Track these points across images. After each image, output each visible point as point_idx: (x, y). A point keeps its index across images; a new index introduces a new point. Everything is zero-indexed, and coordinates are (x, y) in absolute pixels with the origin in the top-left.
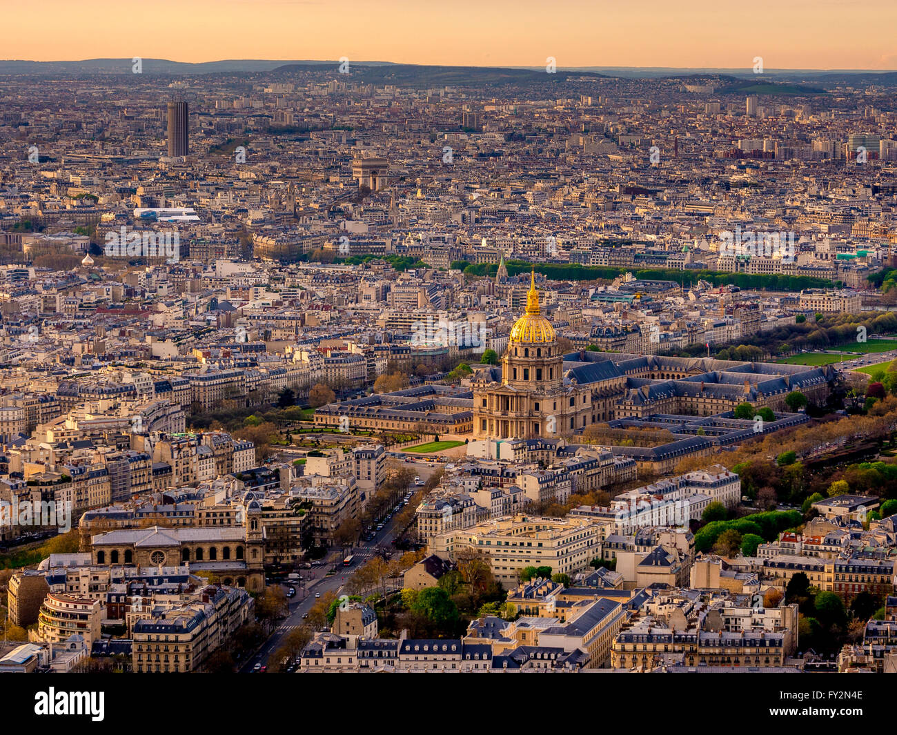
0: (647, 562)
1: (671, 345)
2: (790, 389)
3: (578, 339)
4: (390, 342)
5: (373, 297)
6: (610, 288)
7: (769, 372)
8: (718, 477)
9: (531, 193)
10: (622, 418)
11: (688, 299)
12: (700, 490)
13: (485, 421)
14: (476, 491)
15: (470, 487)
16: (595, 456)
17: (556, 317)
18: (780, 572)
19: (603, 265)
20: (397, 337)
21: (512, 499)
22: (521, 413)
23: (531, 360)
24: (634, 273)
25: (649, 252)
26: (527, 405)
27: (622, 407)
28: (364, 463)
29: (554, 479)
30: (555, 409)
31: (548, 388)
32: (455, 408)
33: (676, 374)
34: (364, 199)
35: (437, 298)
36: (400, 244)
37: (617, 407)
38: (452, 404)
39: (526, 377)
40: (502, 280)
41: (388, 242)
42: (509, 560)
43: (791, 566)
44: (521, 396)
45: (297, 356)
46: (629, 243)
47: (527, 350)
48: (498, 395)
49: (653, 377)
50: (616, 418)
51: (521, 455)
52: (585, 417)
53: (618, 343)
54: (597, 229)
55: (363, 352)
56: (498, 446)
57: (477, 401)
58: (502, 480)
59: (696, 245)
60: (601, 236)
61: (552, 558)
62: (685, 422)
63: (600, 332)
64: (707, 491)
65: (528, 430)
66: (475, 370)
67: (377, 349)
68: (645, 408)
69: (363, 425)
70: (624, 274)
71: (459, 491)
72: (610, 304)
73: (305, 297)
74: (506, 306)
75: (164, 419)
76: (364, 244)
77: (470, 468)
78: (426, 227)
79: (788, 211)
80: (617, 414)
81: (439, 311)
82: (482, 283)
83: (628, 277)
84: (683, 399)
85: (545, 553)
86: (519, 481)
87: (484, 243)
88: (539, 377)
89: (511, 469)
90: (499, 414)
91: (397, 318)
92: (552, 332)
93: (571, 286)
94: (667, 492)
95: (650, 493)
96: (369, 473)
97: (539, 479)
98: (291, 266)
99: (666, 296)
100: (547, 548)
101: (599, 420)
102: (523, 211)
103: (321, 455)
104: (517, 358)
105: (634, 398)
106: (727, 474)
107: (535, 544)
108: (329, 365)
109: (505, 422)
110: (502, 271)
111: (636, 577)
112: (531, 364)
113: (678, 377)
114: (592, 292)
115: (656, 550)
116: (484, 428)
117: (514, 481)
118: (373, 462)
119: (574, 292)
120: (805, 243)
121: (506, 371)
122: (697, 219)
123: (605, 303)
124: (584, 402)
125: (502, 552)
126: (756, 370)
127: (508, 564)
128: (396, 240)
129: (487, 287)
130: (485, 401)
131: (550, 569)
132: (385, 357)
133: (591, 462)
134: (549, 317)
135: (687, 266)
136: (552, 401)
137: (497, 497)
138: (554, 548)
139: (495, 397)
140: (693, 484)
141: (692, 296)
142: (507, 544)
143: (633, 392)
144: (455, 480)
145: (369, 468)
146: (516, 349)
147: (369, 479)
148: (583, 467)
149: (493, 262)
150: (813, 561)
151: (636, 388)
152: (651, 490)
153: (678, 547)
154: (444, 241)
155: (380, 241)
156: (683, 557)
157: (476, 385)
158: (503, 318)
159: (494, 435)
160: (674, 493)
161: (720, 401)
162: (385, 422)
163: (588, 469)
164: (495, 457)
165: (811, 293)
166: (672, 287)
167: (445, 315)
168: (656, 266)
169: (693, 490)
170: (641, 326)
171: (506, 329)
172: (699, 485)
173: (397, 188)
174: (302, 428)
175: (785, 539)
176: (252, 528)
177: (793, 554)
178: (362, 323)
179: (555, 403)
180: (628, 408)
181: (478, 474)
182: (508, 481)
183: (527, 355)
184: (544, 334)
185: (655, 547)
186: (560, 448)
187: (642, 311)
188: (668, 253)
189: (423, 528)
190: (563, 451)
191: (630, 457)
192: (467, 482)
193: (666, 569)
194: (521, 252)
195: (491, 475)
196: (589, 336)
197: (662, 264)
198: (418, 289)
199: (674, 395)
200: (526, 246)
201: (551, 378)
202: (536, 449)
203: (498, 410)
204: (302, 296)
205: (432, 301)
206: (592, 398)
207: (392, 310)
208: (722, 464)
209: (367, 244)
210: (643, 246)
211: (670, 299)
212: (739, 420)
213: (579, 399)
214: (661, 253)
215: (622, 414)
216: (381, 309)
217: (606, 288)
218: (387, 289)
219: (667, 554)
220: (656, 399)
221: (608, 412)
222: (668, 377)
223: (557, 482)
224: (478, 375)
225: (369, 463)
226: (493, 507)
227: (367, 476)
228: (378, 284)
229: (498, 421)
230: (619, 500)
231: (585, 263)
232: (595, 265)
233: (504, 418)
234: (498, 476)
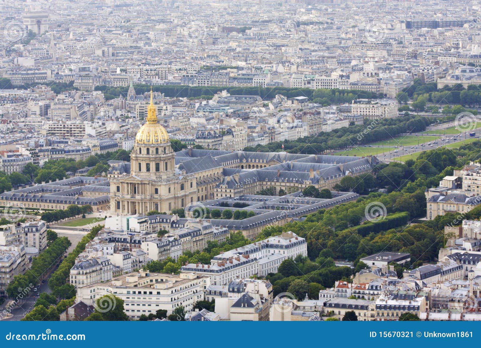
0: (237, 304)
1: (256, 143)
2: (344, 173)
3: (187, 140)
4: (50, 145)
5: (38, 112)
6: (211, 102)
7: (329, 161)
8: (290, 241)
9: (153, 33)
10: (219, 198)
11: (269, 109)
12: (277, 251)
13: (119, 203)
14: (112, 254)
15: (107, 251)
16: (200, 226)
17: (171, 124)
18: (336, 311)
19: (206, 85)
20: (54, 142)
21: (138, 259)
22: (145, 196)
23: (151, 156)
24: (229, 90)
25: (239, 75)
26: (149, 190)
27: (219, 190)
28: (30, 235)
29: (169, 244)
30: (169, 192)
31: (164, 177)
32: (97, 193)
33: (259, 165)
34: (32, 41)
35: (84, 112)
36: (58, 73)
37: (215, 190)
38: (95, 190)
39: (148, 170)
40: (131, 98)
41: (49, 72)
42: (136, 304)
43: (344, 306)
44: (144, 184)
46: (225, 68)
47: (148, 150)
48: (127, 183)
49: (242, 167)
50: (215, 198)
51: (144, 226)
52: (192, 198)
53: (217, 143)
54: (201, 59)
55: (30, 153)
56: (128, 220)
57: (113, 188)
58: (131, 246)
59: (274, 69)
60: (204, 64)
61: (167, 303)
62: (266, 200)
63: (203, 134)
64: (282, 251)
65: (151, 208)
66: (112, 165)
67: (41, 151)
68: (236, 191)
69: (31, 207)
70: (221, 92)
71: (100, 254)
72: (211, 114)
74: (134, 117)
76: (32, 74)
77: (108, 237)
78: (76, 60)
79: (343, 42)
80: (215, 195)
81: (85, 122)
82: (117, 101)
83: (224, 94)
84: (264, 183)
85: (162, 299)
86: (144, 245)
87: (118, 71)
88: (157, 169)
89: (137, 238)
90: (129, 197)
91: (55, 128)
92: (166, 136)
93: (182, 101)
94: (252, 252)
95: (240, 253)
96: (34, 243)
97: (158, 245)
99: (252, 107)
100: (164, 296)
101: (202, 200)
102: (147, 47)
104: (141, 155)
105: (228, 183)
106: (297, 239)
107: (155, 292)
108: (6, 164)
109: (133, 203)
110: (132, 92)
111: (229, 316)
112: (151, 159)
113: (261, 167)
114: (197, 105)
115: (244, 296)
116: (119, 208)
117: (140, 247)
118: (37, 234)
119: (184, 105)
120: (355, 66)
121: (134, 165)
122: (276, 49)
123: (207, 113)
124: (191, 187)
125: (131, 299)
126: (319, 161)
127: (136, 307)
128: (54, 71)
129: (120, 103)
130: (118, 188)
131: (166, 311)
132: (46, 157)
133: (196, 231)
134: (166, 124)
135: (268, 85)
136: (167, 187)
137: (127, 259)
138: (168, 296)
139: (126, 185)
140: (272, 246)
141: (271, 106)
142: (134, 293)
143: (228, 178)
144: (97, 246)
145: (34, 239)
146: (140, 149)
147: (35, 247)
148: (191, 235)
149: (124, 85)
150: (360, 302)
151: (229, 175)
152: (241, 251)
153: (260, 293)
154: (89, 70)
155: (43, 72)
156: (264, 301)
157: (112, 176)
158: (132, 126)
159: (125, 213)
160: (257, 253)
161: (292, 185)
162: (46, 204)
163: (194, 236)
164: (125, 228)
165: (360, 102)
166: (256, 100)
167: (89, 125)
168: (245, 84)
169: (272, 250)
170: (233, 130)
171: (134, 134)
172: (277, 247)
173: (55, 32)
175: (339, 286)
177: (346, 297)
178: (30, 132)
179: (169, 189)
180: (224, 190)
181: (113, 241)
182: (135, 246)
183: (148, 153)
184: (160, 138)
185: (243, 294)
186: (173, 221)
187: (235, 119)
188: (254, 75)
189: (74, 282)
190: (176, 223)
191: (225, 227)
192: (105, 248)
193: (252, 310)
194: (146, 77)
195: (122, 242)
196: (195, 138)
197: (249, 83)
198: (70, 106)
199: (258, 181)
200: (149, 72)
201: (166, 170)
202: (156, 222)
203: (128, 194)
205: (81, 115)
206: (197, 184)
207: (51, 122)
208: (293, 231)
209: (34, 74)
210: (235, 70)
211: (256, 109)
212: (307, 198)
213: (187, 185)
214: (248, 75)
215: (219, 195)
216: (43, 122)
217: (208, 102)
218: (47, 107)
219: (252, 298)
220: (245, 184)
221: (209, 194)
222: (253, 167)
223: (171, 247)
224: (114, 168)
225: (34, 235)
226: (125, 266)
227: (33, 244)
228: (41, 103)
229: (128, 202)
230: (217, 259)
231: (193, 84)
232: (200, 85)
233: (133, 200)
234: (128, 242)
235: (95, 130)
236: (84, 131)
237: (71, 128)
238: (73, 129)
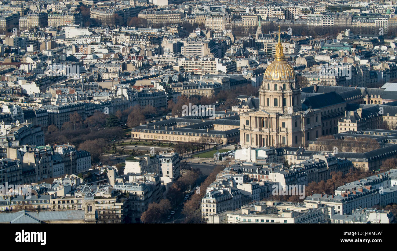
3: (312, 77)
4: (183, 81)
5: (172, 50)
10: (343, 132)
13: (247, 136)
14: (241, 185)
19: (331, 24)
20: (187, 78)
21: (266, 189)
22: (273, 129)
23: (279, 92)
25: (363, 15)
26: (277, 123)
27: (343, 124)
28: (164, 165)
29: (295, 175)
30: (296, 126)
32: (227, 126)
33: (381, 101)
36: (190, 13)
37: (339, 124)
39: (276, 104)
40: (260, 36)
41: (182, 12)
44: (272, 118)
45: (119, 92)
46: (349, 8)
47: (276, 86)
48: (256, 117)
49: (365, 103)
50: (339, 132)
51: (272, 159)
52: (317, 131)
55: (164, 88)
56: (257, 152)
57: (242, 121)
58: (259, 176)
59: (396, 9)
60: (329, 4)
65: (278, 141)
66: (241, 100)
67: (174, 86)
68: (359, 125)
69: (165, 139)
70: (345, 31)
71: (230, 184)
72: (335, 52)
73: (125, 51)
74: (263, 55)
75: (30, 137)
77: (237, 168)
80: (339, 129)
81: (216, 59)
82: (247, 39)
83: (348, 33)
84: (386, 118)
86: (271, 176)
87: (247, 11)
88: (284, 104)
89: (265, 169)
90: (257, 130)
91: (187, 65)
92: (293, 73)
93: (308, 40)
94: (374, 184)
95: (362, 184)
97: (284, 175)
98: (116, 30)
99: (375, 46)
103: (135, 160)
104: (269, 91)
105: (352, 118)
108: (141, 98)
109: (262, 136)
110: (260, 31)
112: (279, 95)
114: (322, 43)
116: (248, 140)
117: (268, 177)
118: (171, 165)
121: (262, 100)
123: (331, 52)
129: (249, 41)
133: (320, 163)
134: (292, 62)
136: (294, 121)
137: (256, 188)
139: (254, 119)
141: (393, 45)
142: (263, 221)
143: (351, 114)
145: (168, 169)
146: (268, 85)
147: (168, 177)
149: (253, 24)
155: (176, 11)
157: (242, 110)
159: (254, 145)
160: (379, 184)
162: (179, 137)
163: (319, 168)
164: (254, 160)
167: (220, 62)
168: (368, 24)
171: (263, 70)
174: (123, 142)
176: (88, 211)
178: (164, 68)
179: (296, 123)
180: (347, 124)
181: (242, 172)
183: (276, 89)
184: (287, 74)
186: (300, 153)
188: (377, 15)
189: (205, 210)
190: (302, 155)
192: (235, 178)
194: (274, 17)
197: (372, 23)
198: (202, 44)
199: (380, 116)
200: (277, 12)
203: (256, 127)
204: (123, 51)
205: (212, 52)
206: (322, 118)
207: (184, 59)
210: (358, 11)
211: (377, 47)
213: (313, 119)
214: (371, 15)
215: (343, 129)
216: (177, 59)
217: (332, 41)
218: (180, 44)
220: (368, 118)
222: (376, 102)
223: (298, 177)
224: (243, 103)
225: (168, 165)
226: (253, 195)
227: (167, 174)
228: (175, 41)
229: (257, 135)
230: (340, 190)
231: (318, 24)
232: (325, 24)
233: (261, 133)
234: (256, 173)
235: (225, 67)
236: (215, 67)
237: (203, 65)
238: (204, 66)
